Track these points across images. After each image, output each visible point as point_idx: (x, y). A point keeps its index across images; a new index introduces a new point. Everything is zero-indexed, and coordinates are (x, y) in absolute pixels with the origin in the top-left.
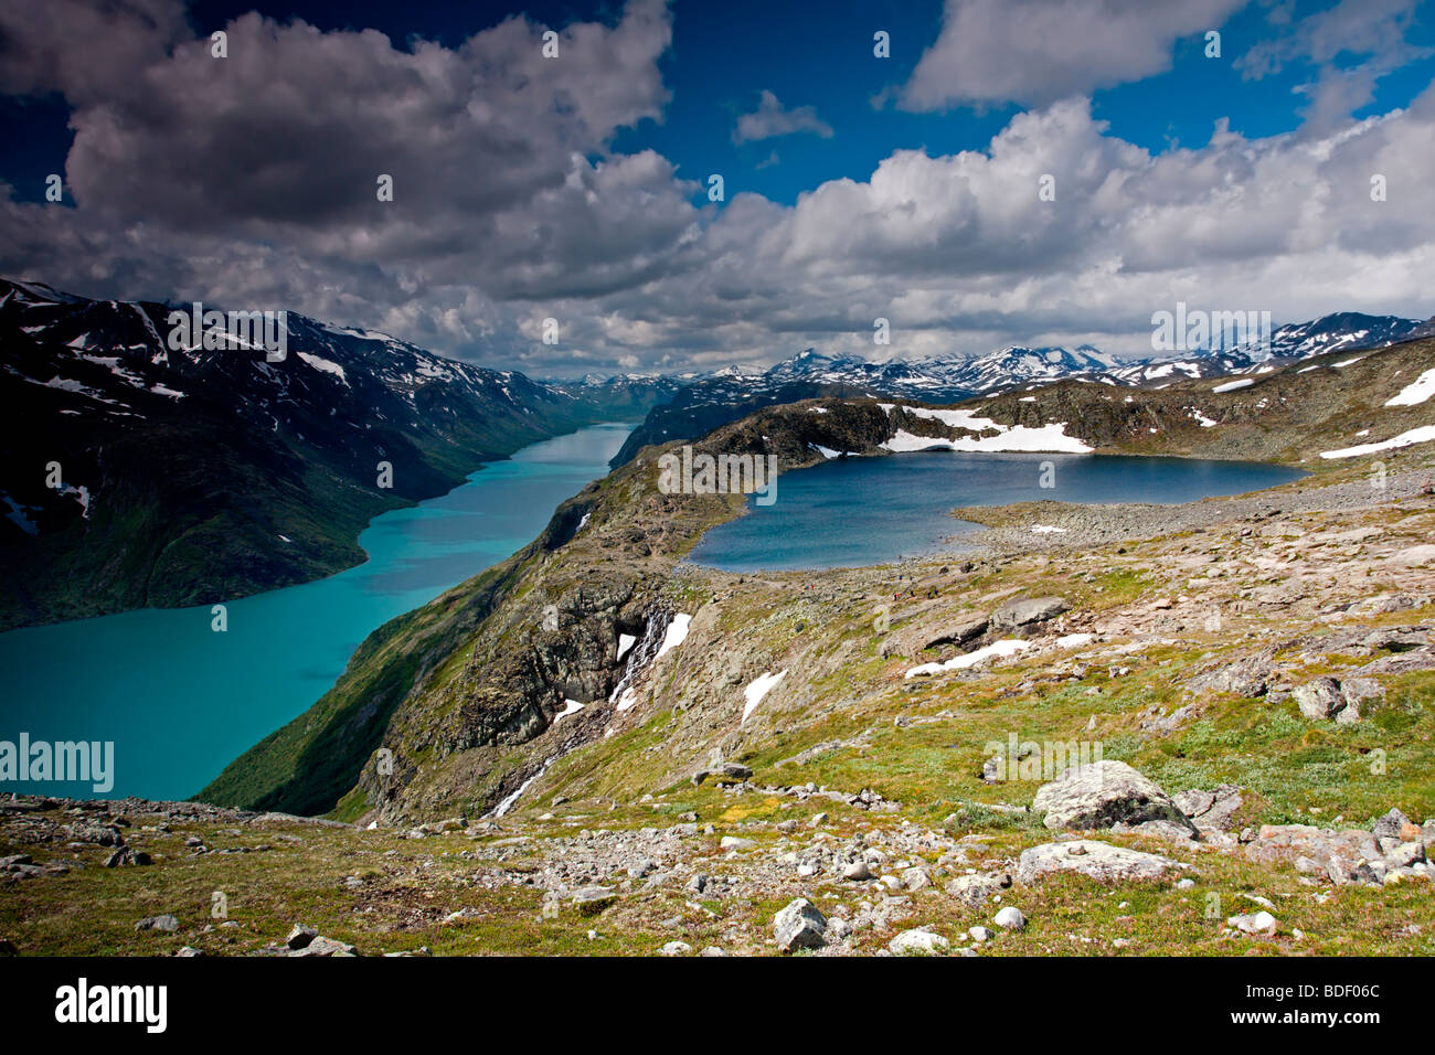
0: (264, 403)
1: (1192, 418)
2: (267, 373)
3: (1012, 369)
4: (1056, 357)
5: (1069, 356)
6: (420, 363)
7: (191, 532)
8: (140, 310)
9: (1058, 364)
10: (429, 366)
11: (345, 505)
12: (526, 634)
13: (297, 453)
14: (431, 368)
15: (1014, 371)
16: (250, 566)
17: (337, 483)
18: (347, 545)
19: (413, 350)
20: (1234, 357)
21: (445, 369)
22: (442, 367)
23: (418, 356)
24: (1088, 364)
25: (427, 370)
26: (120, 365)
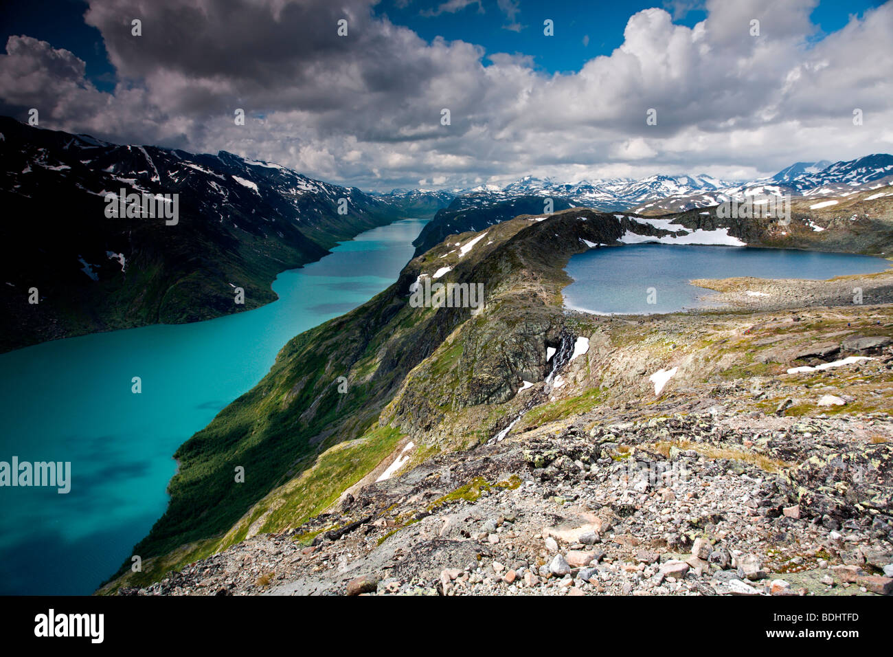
0: (215, 206)
1: (808, 226)
2: (216, 188)
3: (657, 188)
4: (684, 181)
5: (692, 180)
6: (299, 182)
7: (181, 281)
8: (144, 151)
9: (686, 185)
10: (305, 184)
11: (262, 266)
12: (499, 346)
13: (234, 235)
14: (306, 185)
15: (658, 190)
16: (214, 301)
17: (257, 253)
18: (267, 290)
19: (295, 174)
20: (803, 183)
21: (314, 185)
22: (312, 184)
23: (298, 178)
24: (704, 186)
25: (304, 187)
26: (137, 184)
